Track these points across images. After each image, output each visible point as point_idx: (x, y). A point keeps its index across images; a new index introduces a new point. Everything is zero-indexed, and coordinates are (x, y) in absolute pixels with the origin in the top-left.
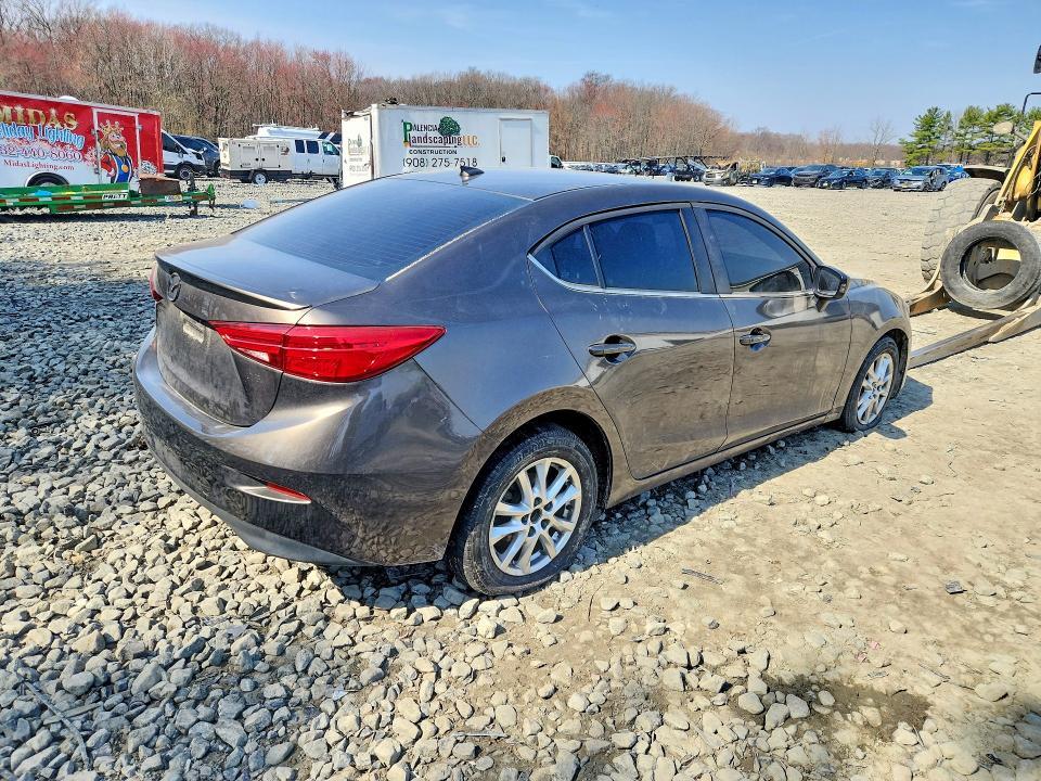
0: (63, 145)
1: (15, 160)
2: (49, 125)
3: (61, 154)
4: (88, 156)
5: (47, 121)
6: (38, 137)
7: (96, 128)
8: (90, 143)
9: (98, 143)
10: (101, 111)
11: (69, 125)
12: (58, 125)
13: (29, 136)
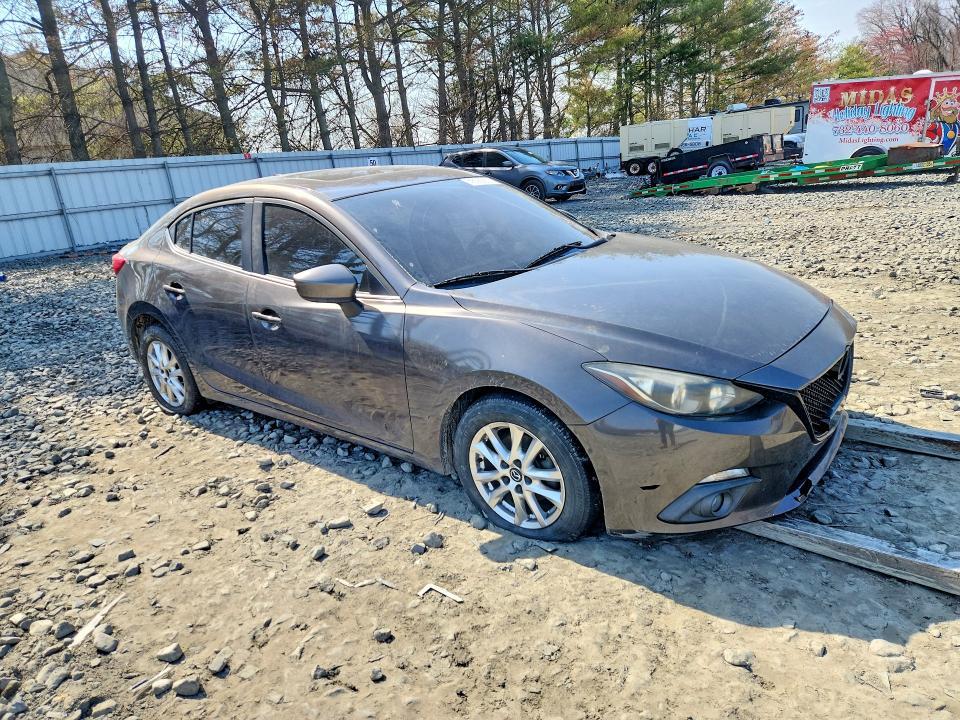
0: (893, 119)
1: (848, 137)
2: (886, 103)
3: (890, 128)
4: (915, 127)
5: (885, 98)
6: (874, 115)
7: (931, 97)
8: (921, 114)
9: (928, 113)
10: (939, 80)
11: (904, 100)
12: (894, 101)
13: (865, 115)
